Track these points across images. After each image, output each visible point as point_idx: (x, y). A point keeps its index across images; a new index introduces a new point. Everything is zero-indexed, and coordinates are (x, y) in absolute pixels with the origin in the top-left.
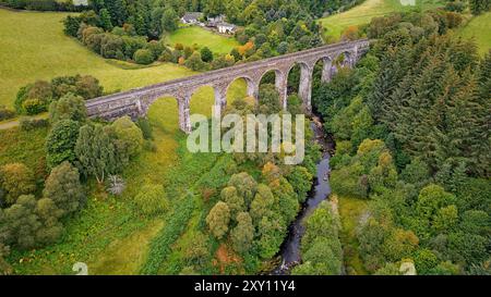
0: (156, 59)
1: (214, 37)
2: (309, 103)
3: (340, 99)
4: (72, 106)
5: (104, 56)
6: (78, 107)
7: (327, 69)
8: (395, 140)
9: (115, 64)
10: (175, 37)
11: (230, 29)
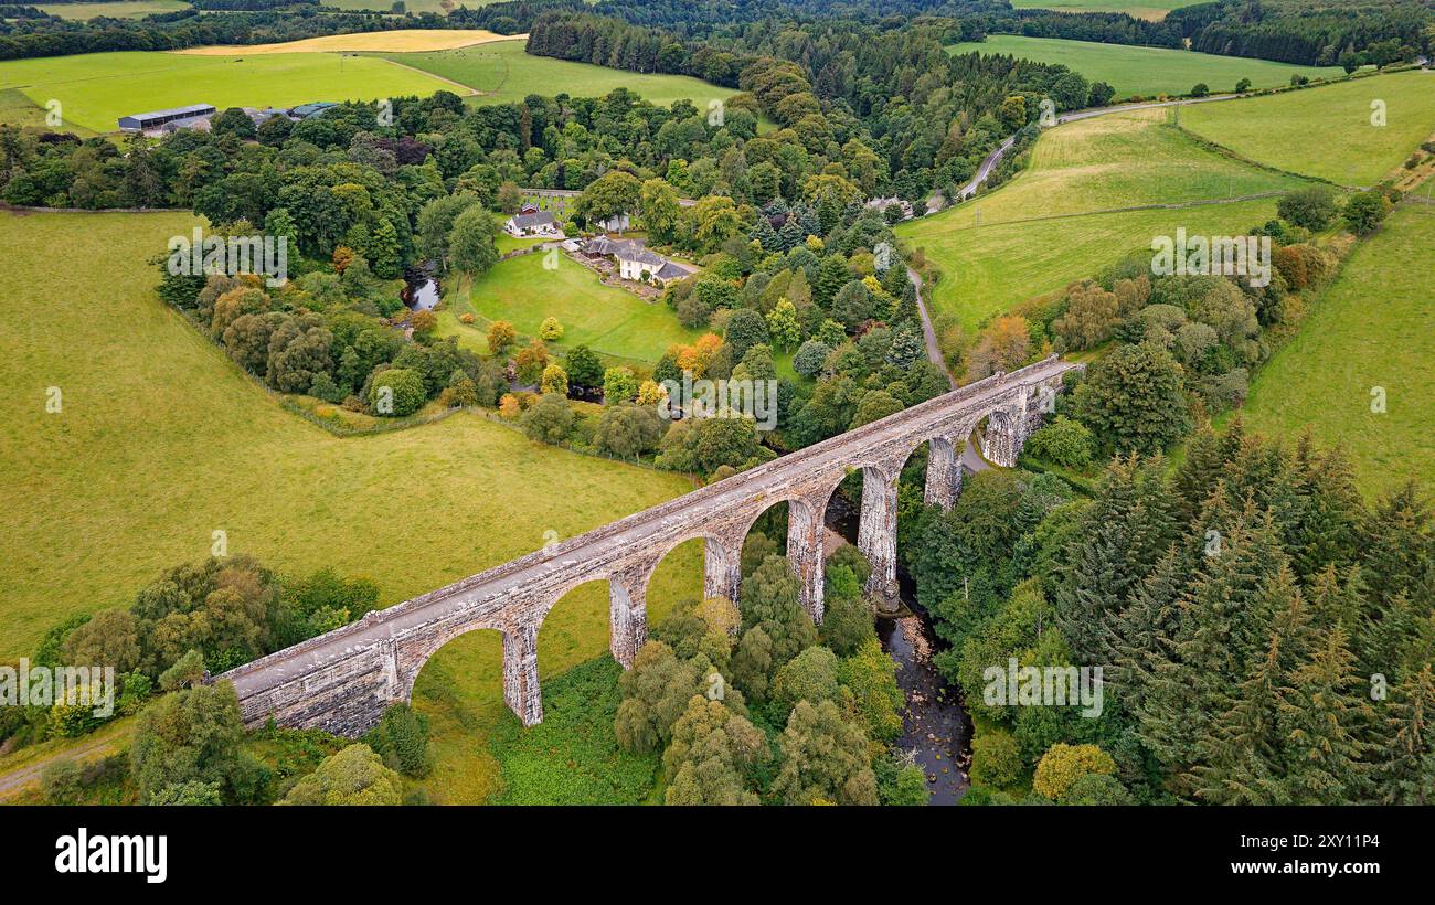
0: (433, 391)
1: (606, 295)
2: (891, 574)
3: (981, 573)
4: (200, 719)
5: (275, 385)
6: (218, 720)
7: (938, 468)
8: (1144, 752)
9: (309, 415)
10: (489, 291)
11: (654, 270)
